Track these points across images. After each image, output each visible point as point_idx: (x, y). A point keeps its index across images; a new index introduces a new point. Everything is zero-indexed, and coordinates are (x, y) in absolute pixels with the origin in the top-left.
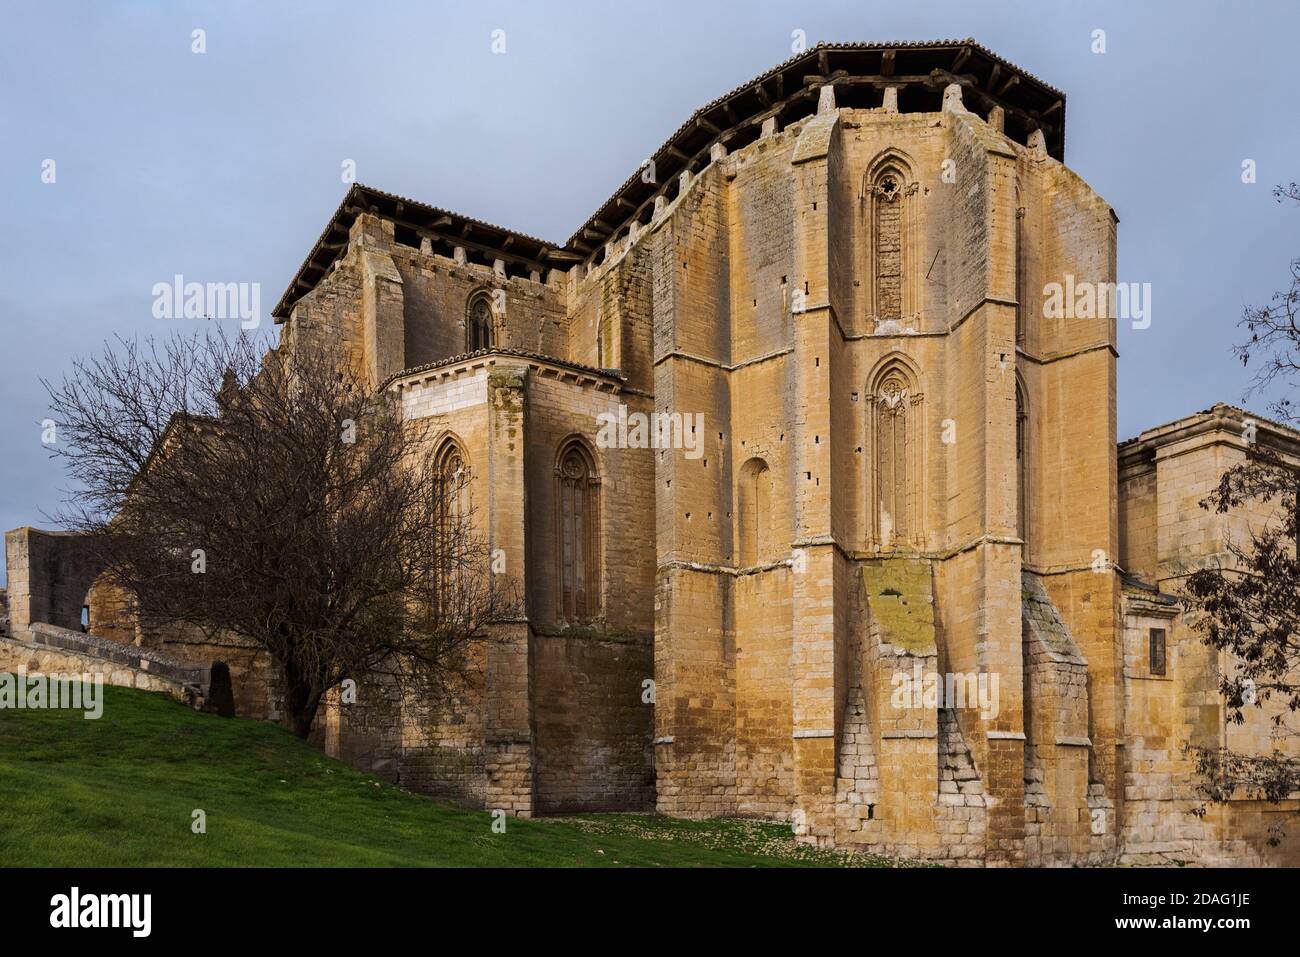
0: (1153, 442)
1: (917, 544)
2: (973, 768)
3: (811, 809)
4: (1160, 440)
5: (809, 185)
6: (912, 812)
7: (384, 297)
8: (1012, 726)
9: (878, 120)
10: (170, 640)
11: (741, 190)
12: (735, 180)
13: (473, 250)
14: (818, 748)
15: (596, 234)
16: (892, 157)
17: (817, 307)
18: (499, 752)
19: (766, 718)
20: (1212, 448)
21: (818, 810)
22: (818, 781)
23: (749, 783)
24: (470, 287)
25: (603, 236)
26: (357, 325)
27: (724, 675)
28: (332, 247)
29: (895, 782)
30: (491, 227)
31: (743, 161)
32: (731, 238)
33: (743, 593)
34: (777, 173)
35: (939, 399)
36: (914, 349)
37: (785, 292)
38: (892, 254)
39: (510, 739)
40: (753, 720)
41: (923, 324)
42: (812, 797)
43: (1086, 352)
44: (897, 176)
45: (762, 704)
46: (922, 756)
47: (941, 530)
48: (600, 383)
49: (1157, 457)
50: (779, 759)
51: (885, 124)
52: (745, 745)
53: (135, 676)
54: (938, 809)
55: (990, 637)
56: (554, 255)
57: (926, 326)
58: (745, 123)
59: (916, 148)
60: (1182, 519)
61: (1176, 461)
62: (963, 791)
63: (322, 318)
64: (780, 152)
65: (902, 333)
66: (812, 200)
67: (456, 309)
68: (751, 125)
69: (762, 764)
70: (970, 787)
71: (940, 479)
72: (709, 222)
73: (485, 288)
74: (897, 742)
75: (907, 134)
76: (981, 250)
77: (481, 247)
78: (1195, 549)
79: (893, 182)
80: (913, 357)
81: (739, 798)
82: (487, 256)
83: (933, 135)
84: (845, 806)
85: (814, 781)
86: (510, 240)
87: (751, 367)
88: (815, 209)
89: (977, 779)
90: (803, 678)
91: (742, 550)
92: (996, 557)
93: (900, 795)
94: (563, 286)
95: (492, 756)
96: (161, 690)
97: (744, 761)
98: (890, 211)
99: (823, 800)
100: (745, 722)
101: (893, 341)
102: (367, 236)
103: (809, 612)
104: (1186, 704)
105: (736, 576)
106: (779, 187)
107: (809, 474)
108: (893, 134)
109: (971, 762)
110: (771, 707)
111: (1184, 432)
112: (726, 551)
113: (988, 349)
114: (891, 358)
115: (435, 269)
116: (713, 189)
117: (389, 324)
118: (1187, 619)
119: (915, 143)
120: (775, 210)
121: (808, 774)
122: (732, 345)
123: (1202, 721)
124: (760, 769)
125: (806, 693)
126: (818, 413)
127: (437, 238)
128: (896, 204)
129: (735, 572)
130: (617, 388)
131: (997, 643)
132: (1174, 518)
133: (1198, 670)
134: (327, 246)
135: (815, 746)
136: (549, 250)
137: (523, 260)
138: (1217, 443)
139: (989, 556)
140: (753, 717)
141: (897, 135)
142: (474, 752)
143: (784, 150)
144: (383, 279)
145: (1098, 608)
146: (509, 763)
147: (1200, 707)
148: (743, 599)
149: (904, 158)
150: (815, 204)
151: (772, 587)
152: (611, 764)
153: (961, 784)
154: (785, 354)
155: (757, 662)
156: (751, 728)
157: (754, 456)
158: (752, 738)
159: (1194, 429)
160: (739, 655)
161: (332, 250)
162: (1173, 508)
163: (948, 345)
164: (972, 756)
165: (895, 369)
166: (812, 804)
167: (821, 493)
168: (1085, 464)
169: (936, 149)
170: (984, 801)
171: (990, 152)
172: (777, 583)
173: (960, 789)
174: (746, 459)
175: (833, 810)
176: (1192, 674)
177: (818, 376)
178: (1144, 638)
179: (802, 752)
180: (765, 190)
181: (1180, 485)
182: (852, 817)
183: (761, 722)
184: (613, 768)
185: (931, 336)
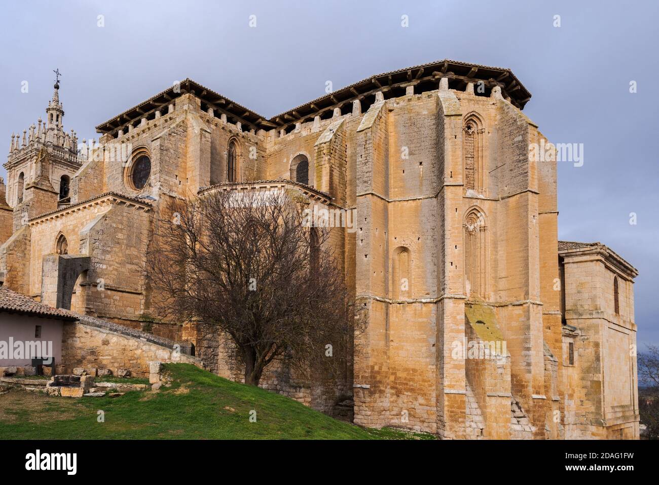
0: (564, 255)
1: (485, 298)
2: (521, 411)
3: (453, 430)
4: (568, 254)
5: (453, 127)
6: (501, 433)
7: (203, 139)
8: (541, 392)
9: (468, 97)
10: (100, 315)
11: (396, 117)
12: (393, 112)
13: (229, 116)
14: (457, 399)
15: (291, 117)
16: (473, 115)
17: (457, 184)
18: (296, 392)
19: (408, 377)
20: (595, 262)
21: (457, 430)
22: (457, 416)
23: (397, 410)
24: (229, 135)
25: (294, 119)
26: (184, 151)
27: (385, 353)
28: (156, 104)
29: (493, 418)
30: (241, 107)
31: (398, 103)
32: (390, 138)
33: (395, 312)
34: (418, 113)
35: (494, 230)
36: (484, 205)
37: (421, 169)
38: (470, 159)
39: (302, 385)
40: (400, 378)
41: (487, 194)
42: (454, 424)
43: (546, 213)
44: (473, 123)
45: (406, 370)
46: (504, 405)
47: (496, 291)
48: (323, 199)
49: (564, 262)
50: (416, 399)
51: (471, 100)
52: (395, 390)
53: (171, 354)
54: (511, 432)
55: (532, 349)
56: (264, 123)
57: (489, 195)
58: (396, 85)
59: (484, 113)
60: (579, 292)
61: (575, 265)
62: (520, 423)
63: (170, 146)
64: (419, 104)
65: (478, 197)
66: (454, 134)
67: (224, 146)
68: (399, 86)
69: (405, 401)
70: (524, 421)
71: (495, 268)
72: (383, 130)
73: (235, 136)
74: (493, 398)
75: (481, 106)
76: (524, 167)
77: (233, 115)
78: (586, 307)
79: (471, 126)
80: (483, 209)
81: (390, 417)
82: (234, 120)
83: (492, 108)
84: (470, 429)
85: (455, 415)
86: (247, 114)
87: (401, 202)
88: (455, 138)
89: (524, 417)
90: (449, 363)
91: (393, 291)
92: (534, 311)
93: (495, 424)
94: (265, 138)
95: (293, 394)
96: (187, 363)
97: (394, 398)
98: (469, 139)
99: (460, 425)
100: (395, 378)
101: (474, 200)
102: (190, 105)
103: (452, 331)
104: (583, 379)
105: (391, 304)
106: (418, 120)
107: (452, 263)
108: (475, 105)
109: (520, 408)
110: (411, 372)
111: (581, 253)
112: (386, 291)
113: (529, 213)
114: (473, 208)
115: (216, 125)
116: (384, 115)
117: (204, 153)
118: (582, 339)
119: (484, 111)
120: (416, 130)
121: (452, 412)
122: (390, 190)
123: (592, 387)
124: (404, 403)
125: (451, 371)
126: (457, 234)
127: (215, 109)
128: (472, 136)
129: (391, 302)
130: (328, 202)
131: (535, 352)
132: (575, 291)
133: (589, 364)
134: (153, 103)
135: (455, 398)
136: (262, 120)
137: (249, 123)
138: (597, 260)
139: (531, 310)
140: (400, 376)
141: (477, 106)
142: (264, 387)
143: (422, 103)
144: (203, 130)
145: (554, 333)
146: (301, 398)
147: (591, 381)
148: (395, 315)
149: (478, 116)
150: (456, 136)
151: (413, 312)
152: (323, 395)
153: (519, 419)
154: (421, 199)
155: (403, 348)
156: (399, 381)
157: (402, 245)
158: (400, 387)
159: (586, 252)
160: (392, 343)
161: (156, 105)
162: (574, 286)
163: (498, 205)
164: (520, 405)
165: (473, 213)
166: (454, 427)
167: (458, 273)
168: (546, 265)
169: (493, 115)
170: (530, 428)
171: (530, 124)
172: (415, 310)
173: (518, 422)
174: (397, 246)
175: (465, 431)
176: (586, 365)
177: (457, 217)
178: (567, 347)
179: (448, 401)
180: (410, 119)
181: (578, 276)
182: (474, 435)
183: (405, 379)
184: (324, 397)
185: (491, 200)
